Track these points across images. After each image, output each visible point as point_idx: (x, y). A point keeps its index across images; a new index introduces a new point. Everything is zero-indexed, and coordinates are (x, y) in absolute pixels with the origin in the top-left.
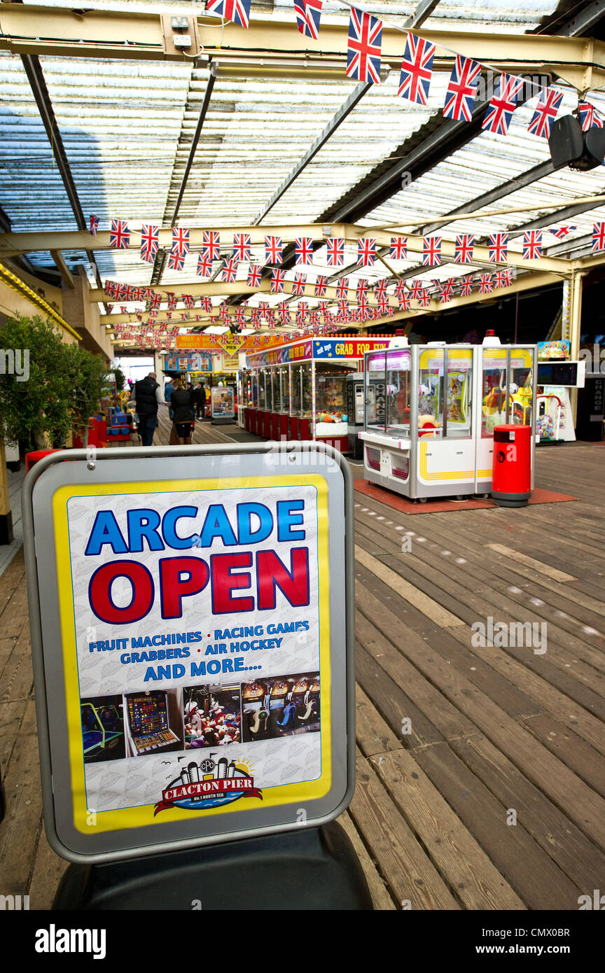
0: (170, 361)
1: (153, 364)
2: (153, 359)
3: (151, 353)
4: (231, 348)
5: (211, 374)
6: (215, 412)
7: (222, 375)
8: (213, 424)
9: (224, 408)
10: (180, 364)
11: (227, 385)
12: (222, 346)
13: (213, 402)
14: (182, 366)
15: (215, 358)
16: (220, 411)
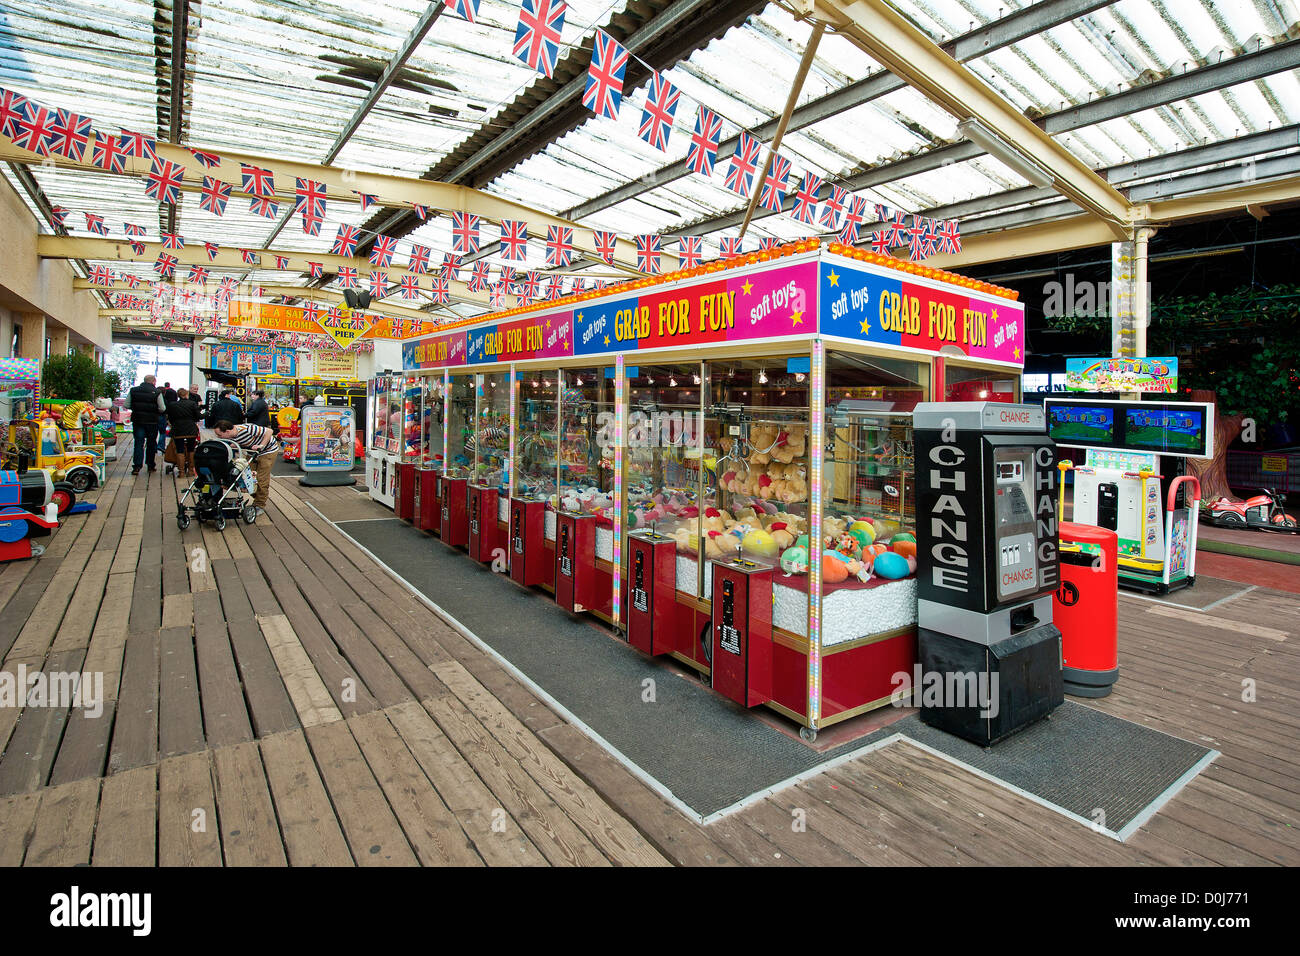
0: (221, 356)
1: (188, 361)
2: (189, 350)
3: (186, 339)
4: (344, 334)
5: (297, 381)
6: (308, 458)
7: (317, 385)
8: (303, 484)
9: (331, 450)
10: (239, 361)
11: (329, 400)
12: (327, 329)
13: (305, 435)
14: (243, 365)
15: (303, 357)
16: (322, 456)
